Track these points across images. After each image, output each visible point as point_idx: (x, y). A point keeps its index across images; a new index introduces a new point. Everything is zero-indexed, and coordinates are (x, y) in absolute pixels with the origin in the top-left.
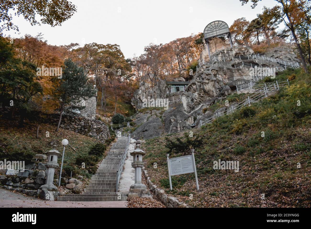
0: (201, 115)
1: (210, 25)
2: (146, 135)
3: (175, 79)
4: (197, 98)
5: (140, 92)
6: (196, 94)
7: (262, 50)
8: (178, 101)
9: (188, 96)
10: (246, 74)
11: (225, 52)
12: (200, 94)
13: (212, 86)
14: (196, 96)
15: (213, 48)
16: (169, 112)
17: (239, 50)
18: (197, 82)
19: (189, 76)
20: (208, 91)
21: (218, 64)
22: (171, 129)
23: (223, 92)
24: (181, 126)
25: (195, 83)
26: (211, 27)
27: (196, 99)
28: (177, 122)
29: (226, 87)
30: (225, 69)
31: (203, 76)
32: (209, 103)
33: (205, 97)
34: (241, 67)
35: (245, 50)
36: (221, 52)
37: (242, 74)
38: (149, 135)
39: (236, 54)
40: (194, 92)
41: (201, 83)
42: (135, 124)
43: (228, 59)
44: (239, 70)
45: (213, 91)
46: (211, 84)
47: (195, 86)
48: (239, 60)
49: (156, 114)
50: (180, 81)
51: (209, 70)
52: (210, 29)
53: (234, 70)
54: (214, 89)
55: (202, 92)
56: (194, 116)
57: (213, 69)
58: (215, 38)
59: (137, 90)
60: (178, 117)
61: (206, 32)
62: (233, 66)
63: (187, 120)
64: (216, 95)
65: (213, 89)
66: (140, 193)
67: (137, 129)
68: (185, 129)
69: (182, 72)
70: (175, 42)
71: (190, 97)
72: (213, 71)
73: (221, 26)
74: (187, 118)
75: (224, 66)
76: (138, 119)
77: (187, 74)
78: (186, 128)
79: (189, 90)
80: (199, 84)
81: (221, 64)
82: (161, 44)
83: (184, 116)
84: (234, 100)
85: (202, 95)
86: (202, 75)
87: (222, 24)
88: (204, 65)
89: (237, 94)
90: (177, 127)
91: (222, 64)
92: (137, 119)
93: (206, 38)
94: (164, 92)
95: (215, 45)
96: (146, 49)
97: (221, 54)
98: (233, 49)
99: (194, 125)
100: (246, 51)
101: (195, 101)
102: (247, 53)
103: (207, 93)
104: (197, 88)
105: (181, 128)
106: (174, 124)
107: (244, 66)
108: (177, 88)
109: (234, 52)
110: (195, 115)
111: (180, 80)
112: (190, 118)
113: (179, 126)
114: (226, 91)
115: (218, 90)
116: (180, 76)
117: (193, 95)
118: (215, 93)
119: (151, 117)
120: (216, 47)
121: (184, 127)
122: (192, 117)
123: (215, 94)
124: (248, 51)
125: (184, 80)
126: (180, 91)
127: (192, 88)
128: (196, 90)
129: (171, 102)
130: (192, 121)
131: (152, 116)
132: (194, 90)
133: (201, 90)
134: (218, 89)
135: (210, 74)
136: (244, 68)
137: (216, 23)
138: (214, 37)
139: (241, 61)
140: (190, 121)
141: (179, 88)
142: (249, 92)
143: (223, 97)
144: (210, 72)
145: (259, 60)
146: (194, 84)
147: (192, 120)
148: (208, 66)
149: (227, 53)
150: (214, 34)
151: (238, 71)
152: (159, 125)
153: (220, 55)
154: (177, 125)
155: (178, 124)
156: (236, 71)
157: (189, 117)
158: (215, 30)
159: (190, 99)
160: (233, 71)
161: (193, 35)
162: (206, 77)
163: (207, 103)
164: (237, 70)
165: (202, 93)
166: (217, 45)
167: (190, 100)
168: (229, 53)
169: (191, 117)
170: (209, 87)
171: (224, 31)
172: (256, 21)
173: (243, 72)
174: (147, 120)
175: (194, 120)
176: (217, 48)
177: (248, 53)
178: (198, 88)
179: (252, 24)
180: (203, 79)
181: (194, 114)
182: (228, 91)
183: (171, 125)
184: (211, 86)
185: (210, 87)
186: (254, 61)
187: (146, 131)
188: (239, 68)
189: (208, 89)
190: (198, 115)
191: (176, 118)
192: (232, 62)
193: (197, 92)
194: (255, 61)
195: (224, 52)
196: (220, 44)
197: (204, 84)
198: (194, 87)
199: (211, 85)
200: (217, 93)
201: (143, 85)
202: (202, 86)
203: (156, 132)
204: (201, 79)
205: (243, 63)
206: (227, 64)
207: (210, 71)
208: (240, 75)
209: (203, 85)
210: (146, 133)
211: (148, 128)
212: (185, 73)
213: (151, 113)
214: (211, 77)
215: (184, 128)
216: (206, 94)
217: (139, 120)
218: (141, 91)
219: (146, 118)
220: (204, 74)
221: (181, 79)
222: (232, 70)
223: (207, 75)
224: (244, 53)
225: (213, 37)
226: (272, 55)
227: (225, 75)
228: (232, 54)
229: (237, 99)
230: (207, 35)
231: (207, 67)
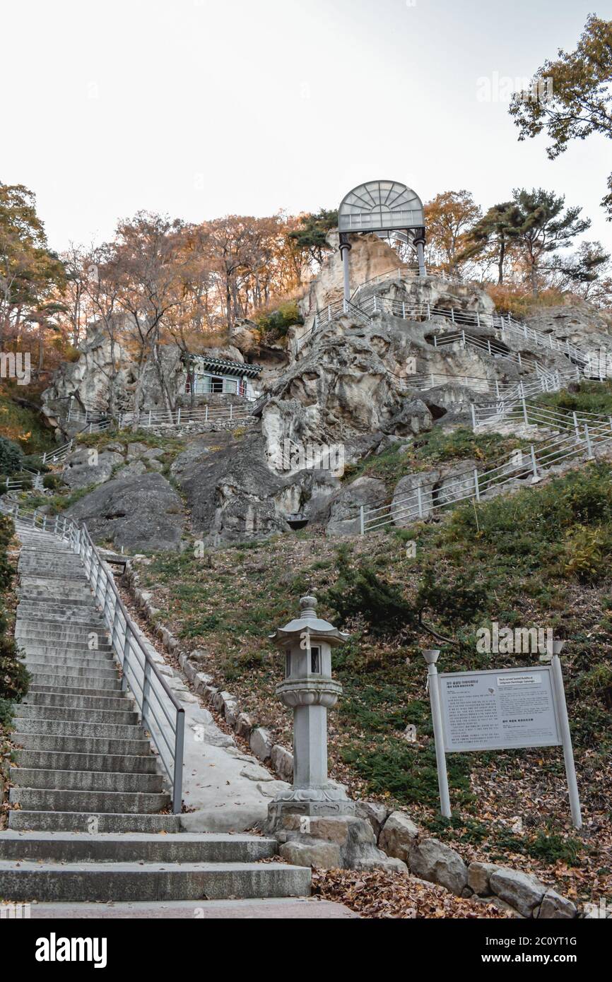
0: (331, 486)
1: (363, 189)
2: (125, 530)
3: (210, 348)
4: (314, 426)
5: (80, 373)
6: (314, 410)
7: (515, 304)
8: (224, 424)
9: (289, 414)
10: (467, 373)
11: (408, 288)
12: (327, 414)
13: (370, 393)
14: (312, 417)
15: (359, 270)
16: (197, 460)
17: (448, 291)
18: (324, 369)
19: (259, 348)
20: (356, 408)
21: (385, 323)
22: (218, 523)
23: (403, 419)
24: (259, 515)
25: (315, 373)
26: (367, 198)
27: (311, 429)
28: (242, 499)
29: (415, 404)
30: (403, 343)
31: (346, 353)
32: (361, 450)
33: (342, 427)
34: (456, 347)
35: (470, 295)
36: (395, 285)
37: (456, 370)
38: (136, 534)
39: (441, 301)
40: (308, 404)
41: (336, 374)
42: (63, 484)
43: (413, 313)
44: (448, 355)
45: (370, 411)
46: (369, 383)
47: (314, 381)
48: (451, 324)
49: (145, 460)
50: (227, 358)
51: (363, 336)
52: (360, 203)
53: (431, 352)
54: (373, 403)
55: (333, 408)
56: (302, 488)
57: (376, 336)
58: (371, 236)
59: (70, 364)
60: (248, 480)
61: (346, 210)
62: (429, 338)
63: (279, 499)
64: (378, 425)
65: (371, 403)
66: (344, 840)
67: (78, 504)
68: (269, 527)
69: (238, 330)
70: (221, 225)
71: (294, 416)
72: (376, 341)
73: (401, 201)
74: (277, 492)
75: (401, 332)
76: (75, 467)
77: (254, 339)
78: (273, 525)
79: (288, 391)
80: (330, 377)
81: (392, 325)
82: (177, 223)
83: (267, 481)
84: (466, 451)
85: (331, 417)
86: (341, 350)
87: (405, 195)
88: (346, 317)
89: (473, 434)
90: (242, 518)
91: (396, 326)
92: (71, 466)
93: (343, 228)
94: (172, 386)
95: (368, 260)
96: (123, 230)
97: (393, 290)
98: (432, 284)
99: (299, 518)
100: (472, 299)
101: (309, 433)
102: (473, 304)
103: (351, 412)
104: (319, 392)
105: (258, 522)
106: (232, 505)
107: (466, 347)
108: (214, 380)
109: (434, 295)
110: (304, 482)
111: (229, 354)
112: (289, 492)
113: (249, 515)
114: (414, 416)
115: (385, 409)
116: (227, 344)
117: (305, 411)
118: (377, 418)
119: (126, 467)
120: (369, 268)
121: (269, 519)
122: (297, 490)
123: (376, 422)
124: (476, 300)
125: (241, 358)
126: (224, 392)
127: (302, 389)
128: (314, 397)
129: (196, 425)
130: (293, 505)
131: (127, 463)
132: (309, 396)
133: (333, 400)
134: (385, 405)
135: (367, 352)
136: (465, 352)
137: (383, 186)
138: (369, 232)
139: (455, 327)
140: (288, 502)
141: (221, 381)
142: (517, 434)
143: (401, 435)
144: (366, 343)
145: (511, 333)
146: (313, 374)
147: (293, 498)
148: (359, 324)
149: (411, 293)
150: (373, 221)
151: (444, 359)
152: (167, 501)
153: (392, 295)
154: (245, 511)
155: (250, 507)
156: (438, 357)
157: (285, 488)
158: (377, 210)
159: (292, 424)
160: (429, 357)
161: (284, 214)
162: (355, 358)
163: (353, 449)
164: (441, 354)
165: (334, 411)
166: (373, 261)
167: (291, 428)
168: (420, 293)
169: (293, 489)
170: (360, 393)
171: (408, 219)
172: (509, 211)
173: (459, 366)
174: (112, 478)
175: (303, 501)
176: (372, 269)
177: (477, 305)
178: (323, 390)
179: (494, 218)
180: (343, 363)
181: (302, 480)
182: (422, 418)
183: (220, 506)
184: (367, 393)
185: (364, 394)
186: (496, 336)
187: (120, 515)
188: (451, 348)
189: (356, 399)
190: (319, 485)
191: (241, 484)
192: (428, 327)
193: (317, 405)
194: (500, 337)
195: (404, 289)
196: (383, 260)
197: (346, 380)
198: (312, 384)
199: (369, 389)
200: (381, 419)
201: (93, 350)
202: (338, 385)
203: (159, 524)
204: (335, 361)
205: (463, 334)
206: (412, 328)
207: (367, 339)
208: (447, 371)
209: (341, 385)
210: (123, 524)
211: (128, 505)
212: (248, 334)
213: (125, 454)
214: (373, 362)
215: (266, 525)
216: (346, 415)
217: (78, 473)
218: (83, 369)
219: (106, 467)
220: (347, 345)
221: (231, 352)
222: (425, 351)
223: (357, 351)
224: (464, 304)
225: (365, 232)
226: (548, 328)
227: (400, 363)
228: (427, 299)
229: (478, 450)
230: (351, 219)
231: (354, 327)
